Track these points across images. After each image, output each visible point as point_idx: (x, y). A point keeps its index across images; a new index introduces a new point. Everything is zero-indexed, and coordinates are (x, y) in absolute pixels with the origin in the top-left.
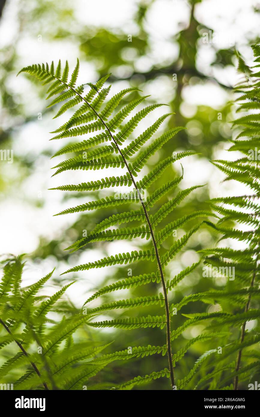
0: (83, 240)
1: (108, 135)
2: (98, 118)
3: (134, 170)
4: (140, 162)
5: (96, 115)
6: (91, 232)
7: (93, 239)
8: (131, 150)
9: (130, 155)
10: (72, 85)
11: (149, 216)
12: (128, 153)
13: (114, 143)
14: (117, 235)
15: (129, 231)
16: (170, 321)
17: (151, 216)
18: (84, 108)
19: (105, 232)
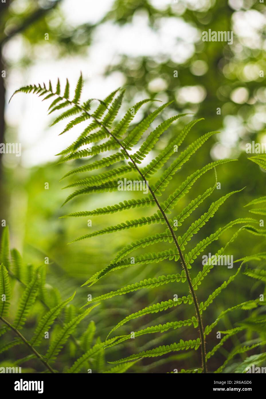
0: (103, 271)
1: (125, 154)
2: (110, 136)
3: (157, 190)
4: (164, 180)
5: (108, 133)
6: (111, 262)
7: (115, 267)
8: (152, 169)
9: (151, 173)
10: (76, 101)
11: (177, 238)
12: (149, 172)
13: (132, 162)
14: (140, 261)
15: (154, 256)
16: (205, 342)
17: (179, 237)
18: (93, 126)
19: (127, 260)
